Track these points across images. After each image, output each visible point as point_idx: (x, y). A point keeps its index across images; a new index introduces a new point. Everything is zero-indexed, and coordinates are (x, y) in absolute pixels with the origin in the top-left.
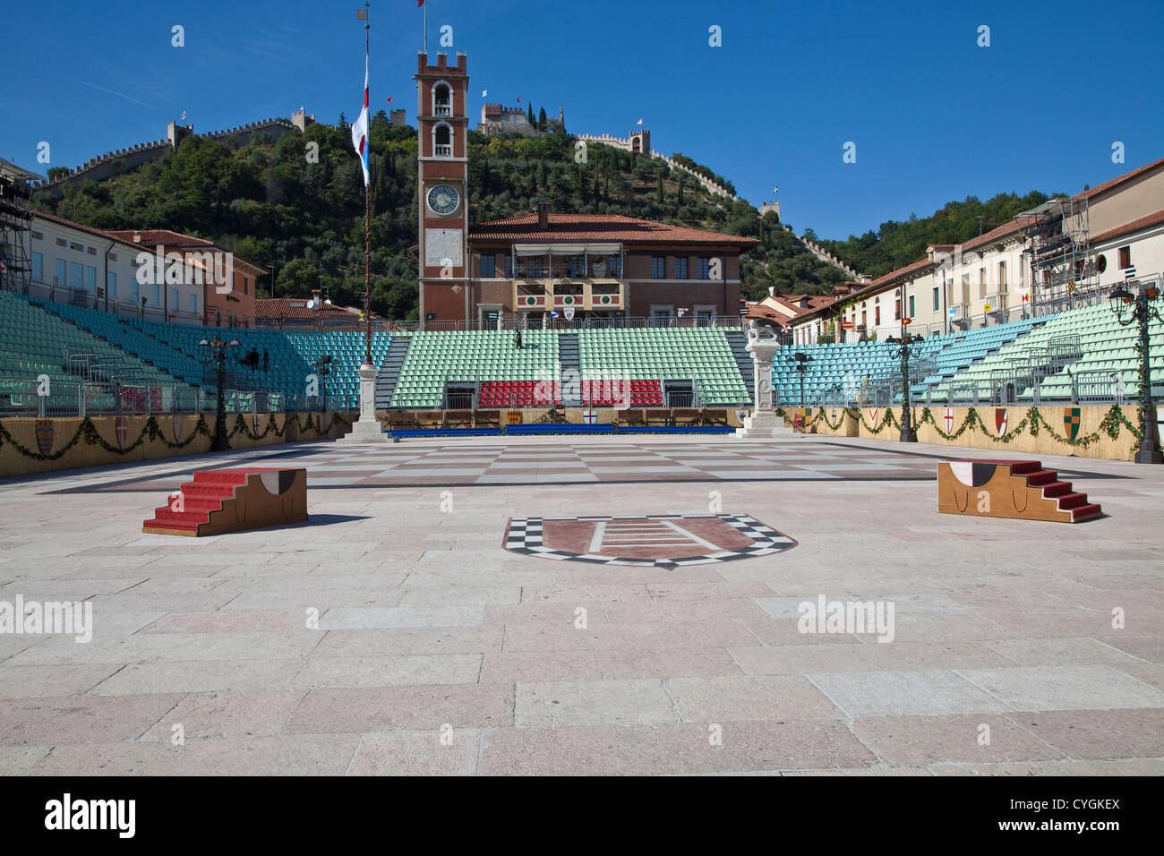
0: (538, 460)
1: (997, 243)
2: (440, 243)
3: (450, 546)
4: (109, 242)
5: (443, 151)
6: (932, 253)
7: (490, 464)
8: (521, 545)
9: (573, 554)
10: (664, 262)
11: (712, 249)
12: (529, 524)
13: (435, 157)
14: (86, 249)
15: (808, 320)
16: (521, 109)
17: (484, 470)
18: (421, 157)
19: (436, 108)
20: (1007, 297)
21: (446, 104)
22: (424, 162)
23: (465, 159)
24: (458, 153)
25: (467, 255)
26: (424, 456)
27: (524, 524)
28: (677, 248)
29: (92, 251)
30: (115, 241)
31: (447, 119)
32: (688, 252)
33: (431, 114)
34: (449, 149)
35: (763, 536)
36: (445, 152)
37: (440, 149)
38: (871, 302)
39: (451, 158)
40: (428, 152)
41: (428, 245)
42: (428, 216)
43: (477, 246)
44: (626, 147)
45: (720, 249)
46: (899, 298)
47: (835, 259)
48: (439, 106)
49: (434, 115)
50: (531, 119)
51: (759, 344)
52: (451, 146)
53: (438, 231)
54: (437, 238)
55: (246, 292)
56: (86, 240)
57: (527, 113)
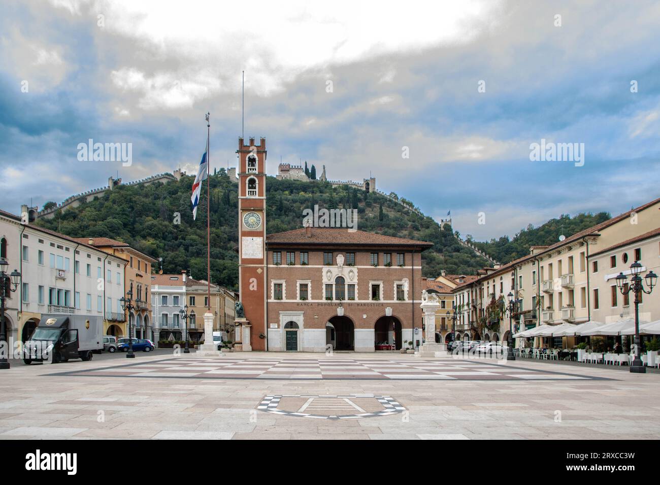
0: (296, 367)
1: (567, 245)
2: (251, 245)
3: (229, 406)
4: (76, 245)
5: (252, 193)
6: (532, 251)
7: (269, 368)
8: (265, 407)
9: (289, 412)
10: (378, 256)
11: (405, 249)
12: (274, 398)
13: (248, 196)
14: (64, 248)
15: (463, 290)
16: (301, 167)
17: (265, 371)
18: (240, 197)
19: (249, 169)
20: (573, 278)
21: (254, 166)
22: (242, 199)
23: (264, 197)
24: (261, 194)
25: (265, 252)
26: (235, 364)
27: (271, 398)
28: (385, 248)
29: (67, 249)
30: (79, 244)
31: (254, 174)
32: (390, 250)
33: (246, 173)
34: (256, 192)
35: (392, 406)
36: (253, 194)
37: (251, 192)
38: (498, 279)
39: (257, 197)
40: (244, 194)
41: (243, 246)
42: (243, 230)
43: (271, 247)
44: (361, 188)
45: (410, 249)
46: (513, 277)
47: (484, 254)
48: (250, 167)
49: (247, 173)
50: (307, 171)
51: (427, 304)
52: (257, 190)
53: (249, 238)
54: (248, 242)
55: (146, 272)
56: (65, 244)
57: (304, 169)
